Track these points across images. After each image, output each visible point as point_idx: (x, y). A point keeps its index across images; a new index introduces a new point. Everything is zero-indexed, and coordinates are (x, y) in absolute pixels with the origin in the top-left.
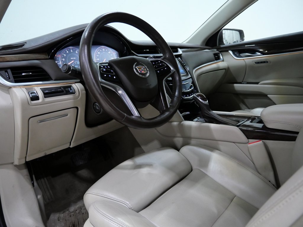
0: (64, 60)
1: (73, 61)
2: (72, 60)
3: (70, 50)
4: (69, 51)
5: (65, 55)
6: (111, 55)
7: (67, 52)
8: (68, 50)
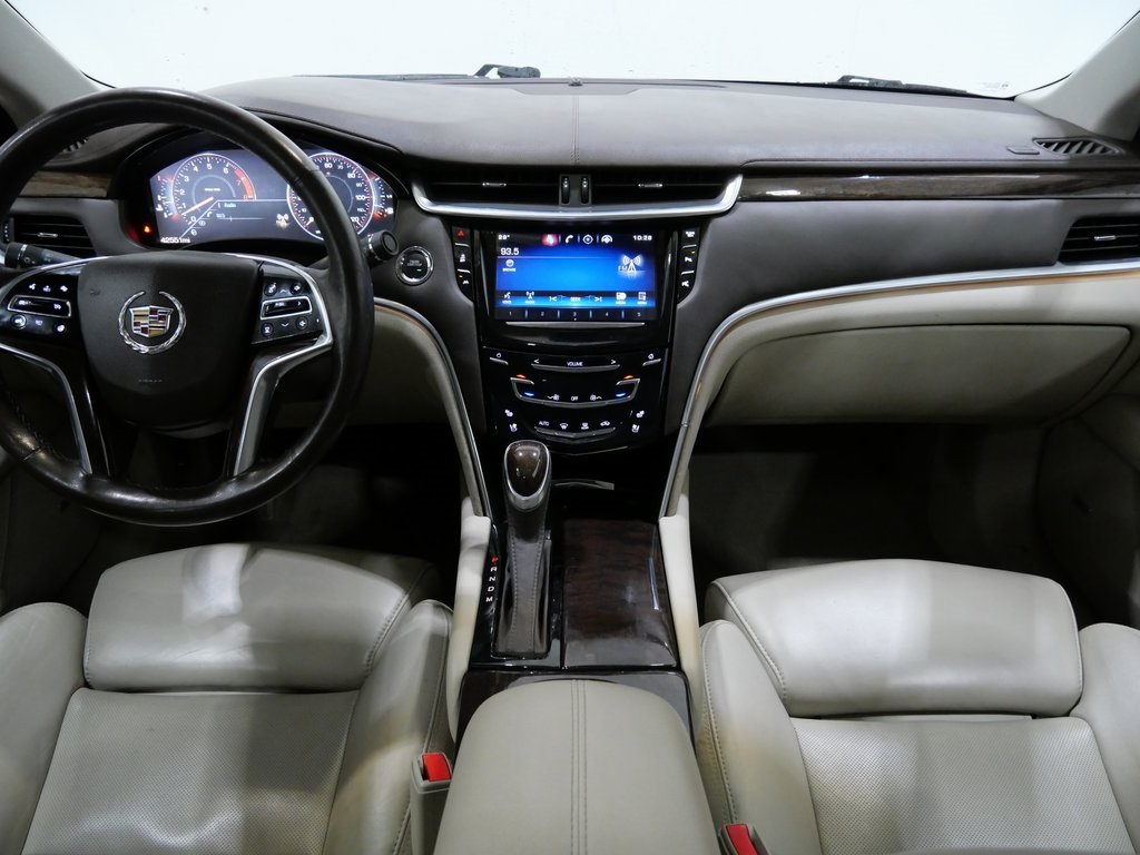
0: (182, 192)
1: (211, 199)
2: (208, 195)
3: (205, 162)
4: (202, 166)
5: (187, 179)
6: (358, 185)
7: (196, 169)
8: (197, 163)
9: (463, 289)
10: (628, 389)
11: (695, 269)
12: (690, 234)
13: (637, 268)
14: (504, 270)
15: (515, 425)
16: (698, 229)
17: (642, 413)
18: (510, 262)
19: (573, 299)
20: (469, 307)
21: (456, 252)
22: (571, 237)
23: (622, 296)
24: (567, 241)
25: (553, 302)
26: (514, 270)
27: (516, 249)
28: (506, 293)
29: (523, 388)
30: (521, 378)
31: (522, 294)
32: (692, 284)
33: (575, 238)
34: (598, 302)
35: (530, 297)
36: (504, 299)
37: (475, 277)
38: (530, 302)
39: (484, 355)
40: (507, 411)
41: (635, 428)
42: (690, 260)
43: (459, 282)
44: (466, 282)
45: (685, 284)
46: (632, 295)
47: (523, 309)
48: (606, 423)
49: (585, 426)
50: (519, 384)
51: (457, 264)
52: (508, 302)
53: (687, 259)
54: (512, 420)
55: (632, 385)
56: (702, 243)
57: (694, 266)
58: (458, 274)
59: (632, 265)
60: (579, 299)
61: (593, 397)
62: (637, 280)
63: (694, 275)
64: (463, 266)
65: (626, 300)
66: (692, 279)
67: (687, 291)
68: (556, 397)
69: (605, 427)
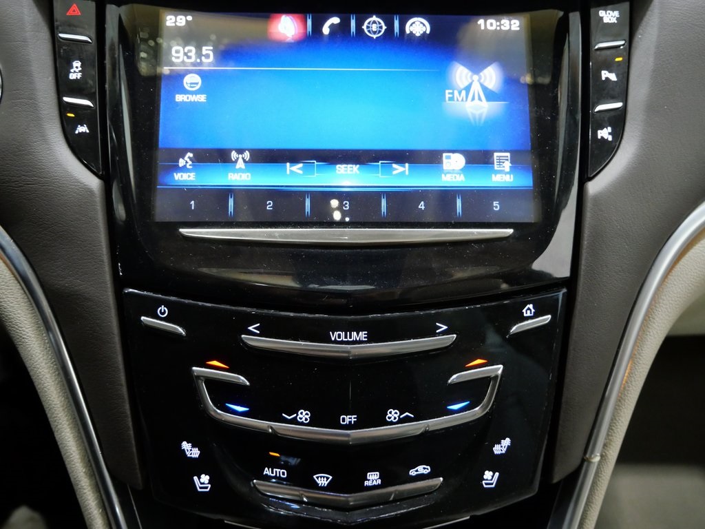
9: (78, 147)
10: (473, 390)
11: (624, 97)
12: (609, 16)
13: (490, 95)
14: (179, 98)
15: (205, 478)
16: (626, 6)
17: (506, 442)
18: (191, 80)
19: (342, 169)
20: (90, 191)
21: (61, 55)
22: (335, 20)
23: (454, 162)
24: (326, 30)
25: (294, 176)
26: (202, 98)
27: (207, 50)
28: (182, 153)
29: (224, 393)
30: (216, 370)
31: (221, 156)
32: (618, 134)
33: (345, 25)
34: (400, 177)
35: (240, 164)
36: (177, 168)
37: (105, 115)
38: (240, 176)
39: (128, 310)
40: (186, 446)
41: (490, 478)
42: (613, 77)
43: (67, 128)
44: (82, 129)
45: (605, 133)
46: (479, 158)
47: (223, 193)
48: (422, 469)
49: (373, 478)
50: (212, 383)
51: (63, 86)
52: (187, 176)
53: (605, 74)
54: (197, 467)
55: (485, 382)
56: (638, 36)
57: (621, 90)
58: (63, 108)
59: (476, 88)
60: (355, 168)
61: (393, 414)
62: (491, 125)
63: (623, 111)
64: (77, 89)
65: (463, 170)
66: (618, 121)
67: (608, 150)
68: (304, 415)
69: (421, 477)
